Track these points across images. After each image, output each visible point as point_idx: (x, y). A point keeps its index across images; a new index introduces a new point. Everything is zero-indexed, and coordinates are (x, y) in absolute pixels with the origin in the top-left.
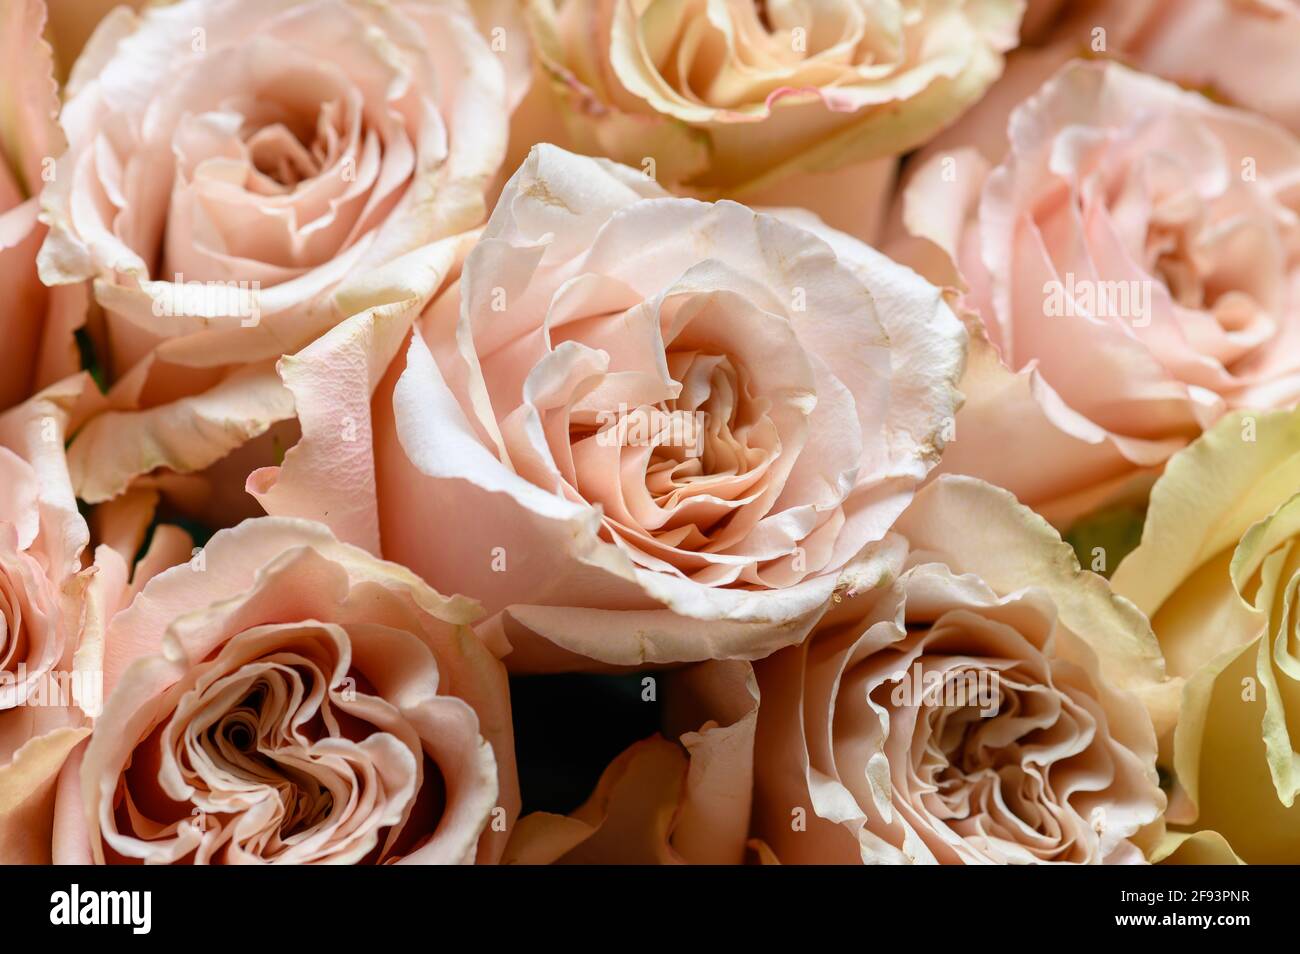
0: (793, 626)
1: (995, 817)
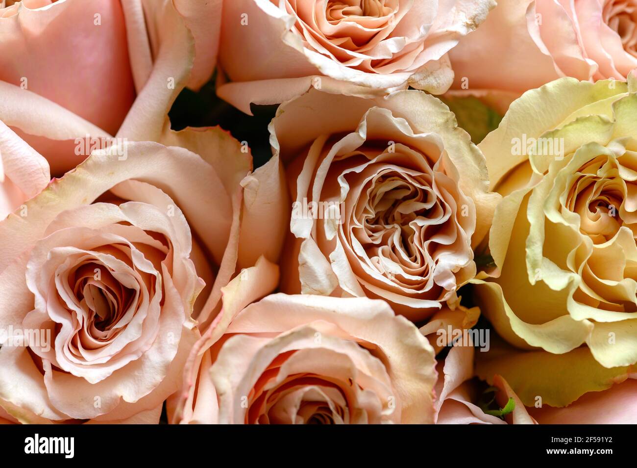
1: (394, 248)
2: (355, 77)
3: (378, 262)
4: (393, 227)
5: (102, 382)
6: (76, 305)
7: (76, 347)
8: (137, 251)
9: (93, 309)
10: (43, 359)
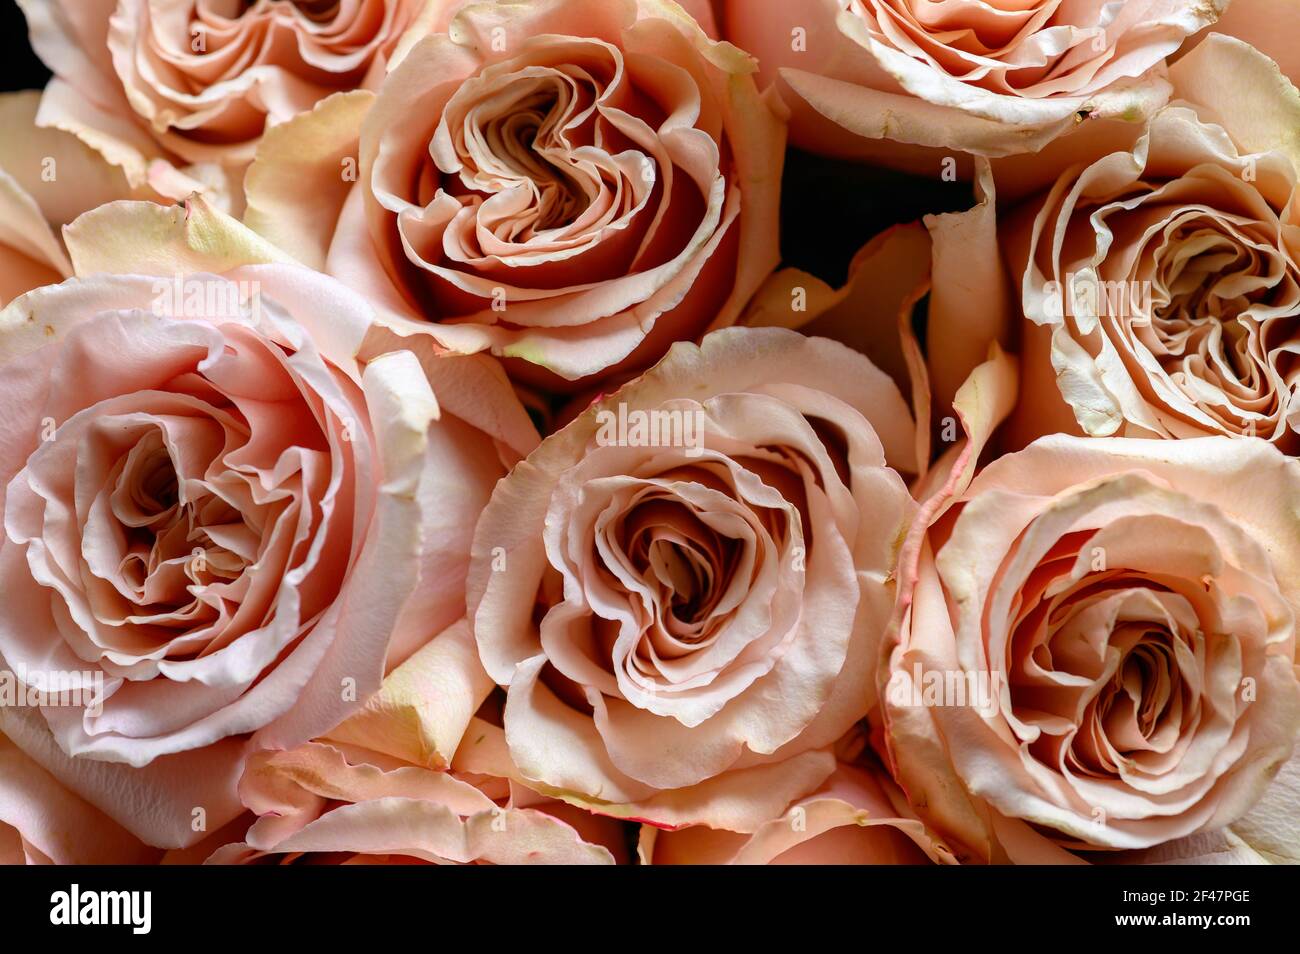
0: (1030, 134)
1: (1209, 361)
2: (971, 101)
3: (1184, 383)
4: (1208, 323)
5: (707, 722)
6: (636, 579)
7: (646, 660)
8: (747, 473)
9: (669, 584)
10: (585, 686)
